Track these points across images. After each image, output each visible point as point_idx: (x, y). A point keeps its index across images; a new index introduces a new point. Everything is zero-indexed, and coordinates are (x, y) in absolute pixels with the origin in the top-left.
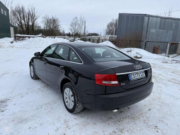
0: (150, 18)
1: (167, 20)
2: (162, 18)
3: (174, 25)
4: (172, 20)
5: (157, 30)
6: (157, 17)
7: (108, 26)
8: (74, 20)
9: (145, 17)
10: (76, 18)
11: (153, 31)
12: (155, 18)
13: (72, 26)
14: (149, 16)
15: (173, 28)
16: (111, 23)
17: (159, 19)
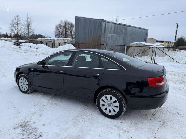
0: (107, 23)
1: (119, 26)
2: (115, 24)
3: (124, 30)
4: (122, 26)
5: (112, 34)
6: (112, 23)
7: (57, 28)
8: (15, 19)
9: (103, 22)
10: (18, 16)
11: (109, 35)
12: (110, 24)
13: (13, 26)
14: (106, 21)
15: (124, 33)
16: (59, 25)
17: (113, 25)
